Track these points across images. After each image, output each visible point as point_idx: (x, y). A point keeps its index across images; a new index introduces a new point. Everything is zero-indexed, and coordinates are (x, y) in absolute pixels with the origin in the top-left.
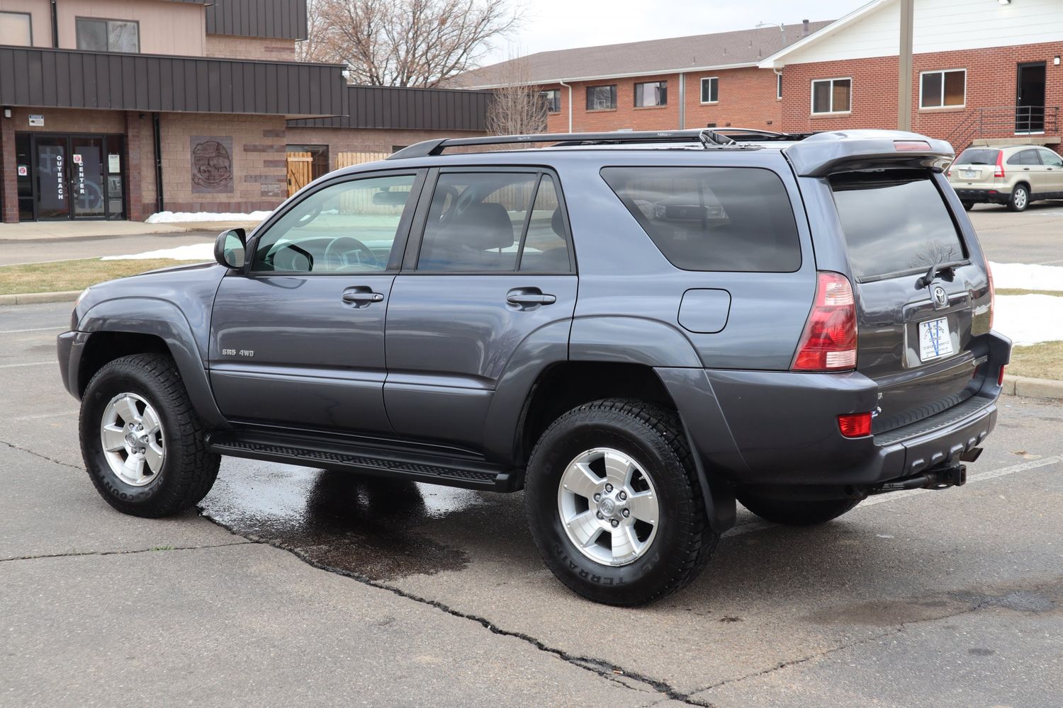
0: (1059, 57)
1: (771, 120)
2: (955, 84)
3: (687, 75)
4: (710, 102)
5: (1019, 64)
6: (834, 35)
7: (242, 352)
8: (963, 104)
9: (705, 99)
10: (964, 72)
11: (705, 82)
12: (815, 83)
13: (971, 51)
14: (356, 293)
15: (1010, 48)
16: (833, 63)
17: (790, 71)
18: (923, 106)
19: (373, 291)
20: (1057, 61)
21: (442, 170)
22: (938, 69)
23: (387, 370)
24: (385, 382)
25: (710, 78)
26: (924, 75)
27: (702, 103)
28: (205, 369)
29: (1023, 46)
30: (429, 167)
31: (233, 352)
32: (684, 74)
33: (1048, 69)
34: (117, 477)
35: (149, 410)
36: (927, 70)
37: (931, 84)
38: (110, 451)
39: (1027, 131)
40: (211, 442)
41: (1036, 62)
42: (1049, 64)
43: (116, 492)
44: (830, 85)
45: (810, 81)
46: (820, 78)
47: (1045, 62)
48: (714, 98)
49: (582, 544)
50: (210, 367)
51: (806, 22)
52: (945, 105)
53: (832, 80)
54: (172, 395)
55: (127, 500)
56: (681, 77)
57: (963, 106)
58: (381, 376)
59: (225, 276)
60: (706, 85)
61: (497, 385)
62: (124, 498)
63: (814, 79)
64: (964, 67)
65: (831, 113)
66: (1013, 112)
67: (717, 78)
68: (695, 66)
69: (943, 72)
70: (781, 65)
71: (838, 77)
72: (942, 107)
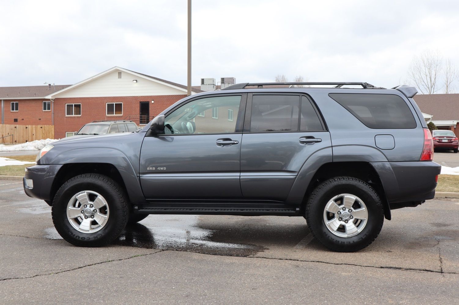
0: (153, 100)
1: (40, 118)
2: (119, 107)
3: (5, 100)
4: (15, 111)
5: (140, 102)
6: (74, 89)
7: (159, 168)
8: (122, 114)
9: (13, 109)
10: (122, 104)
11: (13, 104)
12: (67, 105)
13: (124, 97)
14: (223, 141)
15: (137, 97)
16: (74, 98)
17: (57, 100)
18: (108, 114)
19: (232, 140)
20: (153, 102)
21: (254, 94)
22: (113, 102)
23: (240, 171)
24: (240, 176)
25: (15, 102)
26: (108, 104)
27: (11, 111)
28: (137, 177)
29: (141, 96)
30: (248, 93)
31: (154, 168)
32: (3, 100)
33: (150, 104)
34: (76, 230)
35: (100, 197)
36: (109, 102)
37: (110, 107)
38: (71, 219)
39: (145, 124)
40: (139, 209)
41: (145, 102)
42: (150, 102)
43: (78, 237)
44: (73, 106)
45: (65, 104)
46: (69, 103)
47: (149, 102)
48: (17, 109)
49: (334, 231)
50: (140, 176)
51: (50, 85)
52: (115, 114)
53: (74, 104)
54: (116, 190)
55: (86, 240)
56: (2, 101)
57: (122, 115)
58: (238, 174)
59: (145, 136)
60: (13, 105)
61: (298, 174)
62: (84, 239)
63: (67, 103)
64: (122, 102)
65: (73, 115)
66: (139, 117)
67: (18, 102)
68: (8, 97)
69: (114, 103)
70: (54, 98)
71: (76, 103)
72: (114, 115)
